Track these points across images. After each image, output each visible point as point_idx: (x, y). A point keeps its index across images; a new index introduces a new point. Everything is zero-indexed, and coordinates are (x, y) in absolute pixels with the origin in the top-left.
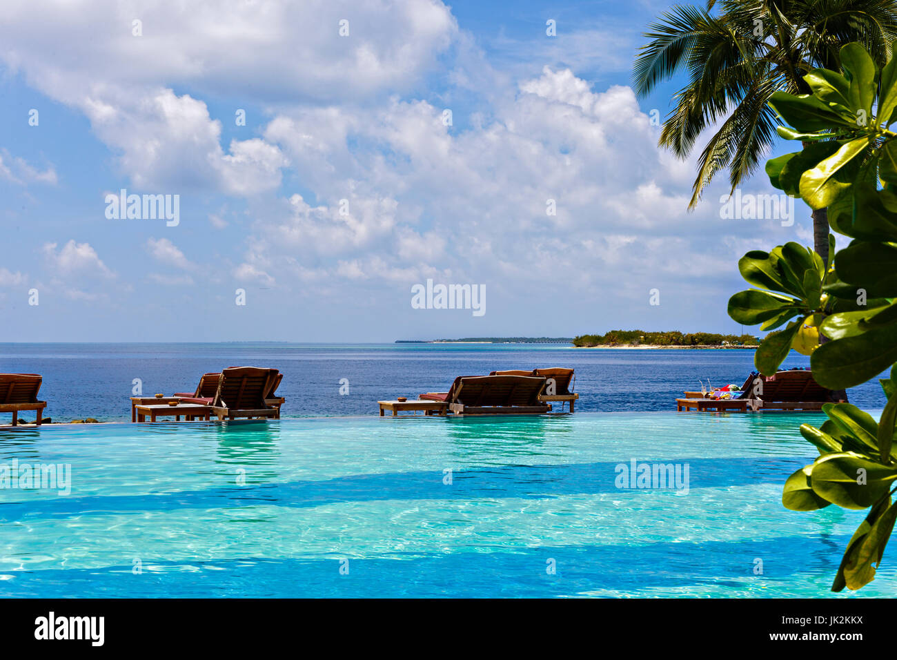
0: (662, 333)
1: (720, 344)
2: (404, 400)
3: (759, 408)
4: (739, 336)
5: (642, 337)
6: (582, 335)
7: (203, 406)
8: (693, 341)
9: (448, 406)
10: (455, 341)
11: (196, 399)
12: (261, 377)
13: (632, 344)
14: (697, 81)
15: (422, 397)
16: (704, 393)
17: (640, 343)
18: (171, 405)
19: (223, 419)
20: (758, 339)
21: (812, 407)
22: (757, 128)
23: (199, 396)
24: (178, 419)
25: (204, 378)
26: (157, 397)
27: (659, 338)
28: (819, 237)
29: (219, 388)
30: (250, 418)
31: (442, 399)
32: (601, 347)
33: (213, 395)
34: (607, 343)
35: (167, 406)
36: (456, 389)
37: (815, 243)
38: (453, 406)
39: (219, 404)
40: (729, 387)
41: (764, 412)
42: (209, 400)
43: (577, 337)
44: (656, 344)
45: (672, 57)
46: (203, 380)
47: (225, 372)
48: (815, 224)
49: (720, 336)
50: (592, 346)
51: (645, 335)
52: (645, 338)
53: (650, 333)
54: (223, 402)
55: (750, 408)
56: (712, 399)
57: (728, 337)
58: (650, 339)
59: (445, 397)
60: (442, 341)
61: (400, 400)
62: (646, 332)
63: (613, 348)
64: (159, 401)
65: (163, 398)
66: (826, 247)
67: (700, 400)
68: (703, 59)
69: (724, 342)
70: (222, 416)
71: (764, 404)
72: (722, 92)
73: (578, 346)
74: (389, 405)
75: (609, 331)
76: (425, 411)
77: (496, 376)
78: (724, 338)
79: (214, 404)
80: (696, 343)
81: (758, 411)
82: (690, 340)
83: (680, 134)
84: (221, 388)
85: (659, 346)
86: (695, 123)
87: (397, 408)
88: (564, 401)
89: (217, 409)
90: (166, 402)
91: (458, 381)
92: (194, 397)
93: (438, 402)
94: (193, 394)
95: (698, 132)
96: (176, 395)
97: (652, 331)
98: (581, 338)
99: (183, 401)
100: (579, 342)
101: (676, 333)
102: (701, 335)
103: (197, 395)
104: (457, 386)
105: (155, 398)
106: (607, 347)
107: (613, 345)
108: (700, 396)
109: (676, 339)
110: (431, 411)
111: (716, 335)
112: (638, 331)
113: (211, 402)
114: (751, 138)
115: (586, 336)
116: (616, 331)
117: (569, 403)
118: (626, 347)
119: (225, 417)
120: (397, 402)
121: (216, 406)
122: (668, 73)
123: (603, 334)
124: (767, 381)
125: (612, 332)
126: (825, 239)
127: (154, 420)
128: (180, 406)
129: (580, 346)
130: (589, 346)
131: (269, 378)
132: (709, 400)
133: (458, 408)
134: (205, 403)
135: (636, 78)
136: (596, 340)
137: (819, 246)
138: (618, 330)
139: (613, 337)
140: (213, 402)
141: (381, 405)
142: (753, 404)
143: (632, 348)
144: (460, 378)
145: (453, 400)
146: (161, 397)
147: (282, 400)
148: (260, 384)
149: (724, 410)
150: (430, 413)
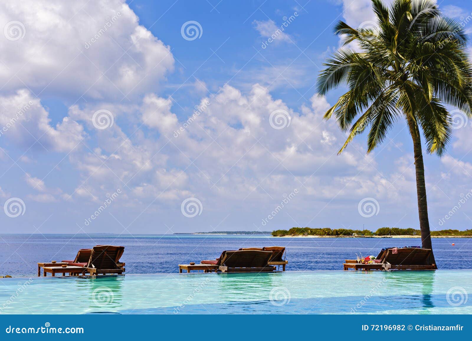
0: (320, 229)
1: (352, 235)
2: (194, 264)
3: (389, 269)
4: (362, 230)
5: (309, 231)
6: (277, 230)
7: (81, 267)
8: (337, 233)
9: (218, 267)
10: (206, 233)
11: (75, 263)
12: (115, 251)
13: (304, 234)
14: (352, 90)
15: (203, 263)
16: (359, 260)
17: (308, 234)
18: (63, 267)
19: (93, 274)
20: (372, 232)
21: (418, 268)
22: (384, 116)
23: (77, 262)
24: (64, 275)
25: (80, 252)
26: (53, 262)
27: (319, 232)
28: (418, 175)
29: (91, 257)
30: (104, 274)
31: (214, 264)
32: (287, 237)
33: (87, 261)
34: (290, 234)
35: (61, 267)
36: (223, 258)
37: (417, 178)
38: (221, 267)
39: (91, 266)
40: (370, 257)
41: (392, 271)
42: (85, 264)
43: (274, 231)
44: (317, 235)
45: (338, 76)
46: (79, 253)
47: (94, 248)
48: (416, 168)
49: (352, 231)
50: (282, 236)
51: (311, 230)
52: (311, 232)
53: (314, 229)
54: (93, 265)
55: (383, 268)
56: (363, 263)
57: (356, 231)
58: (313, 232)
59: (216, 262)
60: (199, 233)
61: (191, 264)
62: (311, 228)
63: (293, 237)
64: (54, 264)
65: (56, 263)
66: (423, 180)
67: (357, 264)
68: (356, 78)
69: (354, 234)
70: (92, 273)
71: (391, 266)
72: (366, 95)
73: (275, 236)
74: (185, 267)
75: (291, 228)
76: (204, 270)
77: (242, 251)
78: (354, 232)
79: (88, 266)
80: (339, 235)
81: (388, 270)
82: (335, 233)
83: (343, 118)
84: (92, 257)
85: (319, 236)
86: (351, 112)
87: (190, 268)
88: (279, 265)
89: (90, 269)
90: (60, 265)
91: (224, 253)
92: (74, 262)
93: (213, 265)
94: (73, 261)
95: (353, 117)
96: (63, 261)
97: (314, 228)
98: (276, 232)
99: (69, 265)
100: (275, 234)
101: (328, 229)
102: (341, 230)
103: (76, 261)
104: (224, 256)
105: (52, 263)
106: (290, 237)
107: (294, 235)
108: (357, 262)
109: (328, 232)
110: (208, 270)
111: (350, 230)
112: (307, 228)
113: (86, 265)
114: (380, 121)
115: (279, 230)
116: (295, 228)
117: (282, 266)
118: (300, 236)
119: (94, 273)
120: (190, 265)
121: (89, 267)
122: (335, 85)
123: (288, 230)
124: (393, 253)
125: (293, 228)
126: (422, 176)
127: (54, 275)
128: (68, 267)
129: (276, 236)
130: (280, 236)
131: (119, 251)
132: (361, 264)
133: (223, 268)
134: (82, 266)
135: (317, 87)
136: (284, 233)
137: (419, 180)
138: (296, 227)
139: (294, 231)
140: (87, 265)
141: (180, 267)
142: (385, 267)
143: (304, 237)
144: (225, 251)
145: (221, 264)
146: (55, 262)
147: (123, 264)
148: (114, 255)
149: (369, 269)
150: (207, 271)
